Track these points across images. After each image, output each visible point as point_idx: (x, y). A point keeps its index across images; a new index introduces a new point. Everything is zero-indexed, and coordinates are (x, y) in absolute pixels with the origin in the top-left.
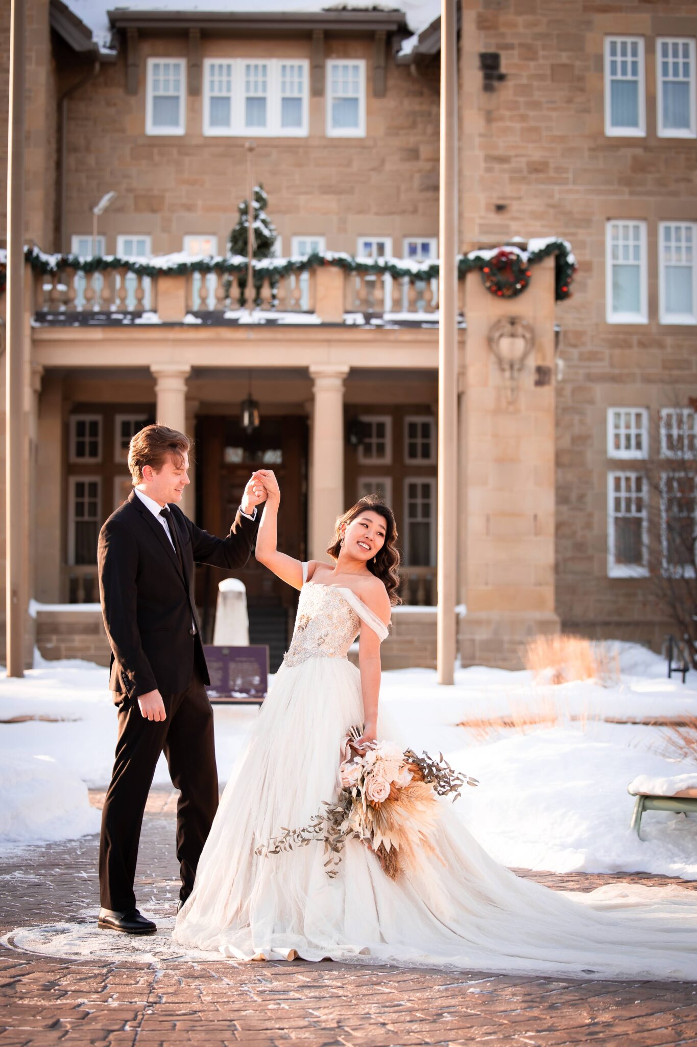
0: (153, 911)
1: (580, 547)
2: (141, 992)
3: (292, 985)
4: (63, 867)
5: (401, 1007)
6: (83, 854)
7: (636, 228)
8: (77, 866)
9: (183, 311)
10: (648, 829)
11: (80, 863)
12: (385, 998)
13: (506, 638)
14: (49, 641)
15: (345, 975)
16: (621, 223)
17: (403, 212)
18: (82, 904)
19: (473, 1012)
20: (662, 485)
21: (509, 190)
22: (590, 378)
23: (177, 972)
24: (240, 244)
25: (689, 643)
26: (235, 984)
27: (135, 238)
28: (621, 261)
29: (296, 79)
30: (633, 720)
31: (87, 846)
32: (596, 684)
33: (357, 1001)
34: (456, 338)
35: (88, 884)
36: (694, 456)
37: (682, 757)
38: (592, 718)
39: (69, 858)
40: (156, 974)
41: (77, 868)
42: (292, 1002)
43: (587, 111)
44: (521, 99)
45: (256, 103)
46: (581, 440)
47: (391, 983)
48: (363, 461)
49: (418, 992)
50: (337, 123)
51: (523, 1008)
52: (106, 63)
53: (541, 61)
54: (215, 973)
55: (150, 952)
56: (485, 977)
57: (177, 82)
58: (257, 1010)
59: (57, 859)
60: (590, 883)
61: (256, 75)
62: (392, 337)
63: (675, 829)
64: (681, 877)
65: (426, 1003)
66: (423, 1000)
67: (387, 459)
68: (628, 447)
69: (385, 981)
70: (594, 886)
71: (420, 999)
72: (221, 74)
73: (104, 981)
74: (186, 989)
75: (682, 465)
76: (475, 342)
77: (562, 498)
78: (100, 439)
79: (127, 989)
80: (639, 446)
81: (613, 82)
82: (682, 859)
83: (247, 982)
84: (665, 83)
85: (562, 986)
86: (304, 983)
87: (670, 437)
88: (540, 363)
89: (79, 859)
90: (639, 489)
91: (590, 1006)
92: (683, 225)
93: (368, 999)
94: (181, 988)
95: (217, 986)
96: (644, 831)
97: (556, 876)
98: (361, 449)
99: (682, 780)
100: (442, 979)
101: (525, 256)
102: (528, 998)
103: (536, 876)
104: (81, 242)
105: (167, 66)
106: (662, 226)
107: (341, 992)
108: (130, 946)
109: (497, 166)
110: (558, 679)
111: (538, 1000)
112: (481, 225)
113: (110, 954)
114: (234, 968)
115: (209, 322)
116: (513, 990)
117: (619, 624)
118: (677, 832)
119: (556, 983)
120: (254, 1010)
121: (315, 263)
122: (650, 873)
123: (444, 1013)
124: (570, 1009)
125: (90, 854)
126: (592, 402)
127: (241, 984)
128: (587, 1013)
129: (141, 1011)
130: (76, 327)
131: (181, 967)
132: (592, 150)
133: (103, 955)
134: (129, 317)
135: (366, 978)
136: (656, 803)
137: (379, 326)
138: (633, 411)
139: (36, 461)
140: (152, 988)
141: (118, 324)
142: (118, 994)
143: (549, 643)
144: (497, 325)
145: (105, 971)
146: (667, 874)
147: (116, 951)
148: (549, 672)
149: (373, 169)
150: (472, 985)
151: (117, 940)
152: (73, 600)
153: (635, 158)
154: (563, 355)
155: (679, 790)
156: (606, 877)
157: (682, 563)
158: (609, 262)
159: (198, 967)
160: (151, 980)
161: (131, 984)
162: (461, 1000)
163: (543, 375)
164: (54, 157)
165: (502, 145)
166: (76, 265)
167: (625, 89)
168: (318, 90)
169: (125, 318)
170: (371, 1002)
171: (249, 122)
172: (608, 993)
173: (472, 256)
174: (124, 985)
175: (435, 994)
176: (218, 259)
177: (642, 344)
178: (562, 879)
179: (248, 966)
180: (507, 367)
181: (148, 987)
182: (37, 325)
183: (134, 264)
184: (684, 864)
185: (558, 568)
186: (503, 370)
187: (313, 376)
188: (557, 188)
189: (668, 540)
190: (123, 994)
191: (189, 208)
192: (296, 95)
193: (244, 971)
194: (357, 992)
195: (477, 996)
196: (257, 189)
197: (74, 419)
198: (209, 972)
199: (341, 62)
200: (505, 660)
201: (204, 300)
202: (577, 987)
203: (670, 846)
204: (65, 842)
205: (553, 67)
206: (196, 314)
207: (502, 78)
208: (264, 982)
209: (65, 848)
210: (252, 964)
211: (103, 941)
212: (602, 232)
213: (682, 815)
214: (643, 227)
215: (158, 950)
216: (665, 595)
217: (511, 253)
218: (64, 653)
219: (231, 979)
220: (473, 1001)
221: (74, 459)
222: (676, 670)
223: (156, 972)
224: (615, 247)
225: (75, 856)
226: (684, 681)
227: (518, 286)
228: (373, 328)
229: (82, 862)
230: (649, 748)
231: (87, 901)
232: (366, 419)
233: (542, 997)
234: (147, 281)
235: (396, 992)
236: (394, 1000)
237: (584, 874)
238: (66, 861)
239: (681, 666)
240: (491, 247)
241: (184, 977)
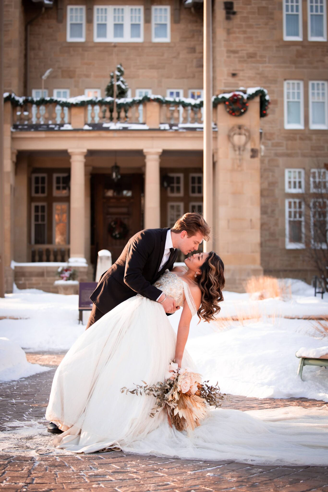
0: (43, 423)
1: (272, 234)
2: (23, 476)
3: (109, 471)
4: (4, 397)
5: (167, 486)
6: (17, 389)
7: (298, 84)
8: (11, 396)
9: (83, 123)
10: (306, 375)
11: (14, 394)
12: (160, 480)
13: (237, 277)
14: (21, 280)
15: (139, 464)
16: (291, 82)
17: (188, 78)
18: (7, 419)
19: (208, 489)
20: (311, 205)
21: (238, 66)
22: (277, 155)
23: (46, 463)
24: (111, 92)
25: (324, 279)
26: (77, 471)
27: (62, 91)
28: (291, 100)
29: (137, 15)
30: (298, 317)
31: (20, 384)
32: (280, 299)
33: (144, 482)
34: (212, 135)
35: (14, 406)
36: (327, 191)
37: (323, 337)
38: (278, 316)
39: (9, 391)
40: (34, 464)
41: (11, 397)
42: (106, 483)
43: (275, 29)
44: (244, 23)
45: (119, 27)
46: (273, 184)
47: (164, 469)
48: (170, 195)
49: (178, 476)
50: (157, 36)
51: (237, 486)
52: (48, 8)
53: (253, 5)
54: (68, 463)
55: (35, 449)
56: (217, 465)
57: (81, 17)
58: (85, 489)
59: (2, 392)
60: (276, 404)
61: (119, 13)
62: (182, 135)
63: (320, 375)
64: (323, 400)
65: (182, 483)
66: (181, 481)
67: (181, 194)
68: (295, 187)
69: (161, 468)
70: (278, 406)
71: (179, 480)
72: (102, 13)
73: (4, 468)
74: (49, 474)
75: (321, 196)
76: (222, 138)
77: (264, 211)
78: (46, 185)
79: (16, 474)
80: (300, 187)
81: (287, 15)
82: (324, 390)
83: (84, 469)
84: (312, 15)
85: (259, 471)
86: (116, 469)
87: (314, 182)
88: (253, 147)
89: (14, 392)
90: (300, 207)
91: (275, 485)
92: (320, 82)
93: (150, 481)
94: (46, 474)
95: (66, 472)
96: (304, 376)
97: (259, 400)
98: (169, 189)
99: (323, 350)
100: (193, 467)
101: (245, 96)
102: (240, 479)
103: (248, 400)
104: (37, 92)
105: (76, 9)
106: (310, 83)
107: (135, 476)
108: (25, 445)
109: (232, 55)
110: (262, 297)
111: (245, 480)
112: (225, 83)
113: (13, 450)
114: (79, 460)
115: (96, 129)
116: (232, 474)
117: (291, 271)
118: (321, 377)
119: (256, 469)
120: (84, 488)
121: (146, 100)
122: (307, 398)
123: (192, 490)
124: (263, 486)
125: (21, 389)
126: (278, 166)
127: (80, 471)
128: (274, 490)
129: (20, 489)
130: (32, 131)
131: (49, 459)
132: (277, 47)
133: (9, 451)
134: (58, 126)
135: (150, 466)
136: (310, 362)
137: (176, 130)
138: (297, 170)
139: (14, 195)
140: (30, 474)
141: (52, 130)
142: (10, 478)
143: (258, 280)
144: (232, 129)
145: (6, 462)
146: (316, 399)
147: (17, 449)
148: (258, 294)
149: (174, 57)
150: (209, 470)
151: (19, 442)
152: (33, 261)
153: (297, 51)
154: (264, 144)
155: (322, 355)
156: (284, 400)
157: (321, 242)
158: (286, 100)
159: (58, 460)
160: (30, 468)
161: (19, 471)
162: (202, 481)
163: (254, 153)
164: (23, 52)
165: (235, 45)
166: (32, 102)
167: (292, 19)
168: (148, 20)
169: (56, 127)
170: (151, 482)
171: (116, 36)
172: (285, 475)
173: (220, 96)
174: (15, 471)
175: (188, 477)
176: (100, 99)
177: (301, 139)
178: (262, 402)
179: (86, 458)
180: (237, 149)
181: (28, 473)
182: (14, 130)
183: (60, 101)
184: (325, 393)
185: (262, 245)
186: (235, 150)
187: (145, 154)
188: (261, 65)
189: (314, 231)
190: (13, 478)
191: (87, 76)
192: (137, 22)
193: (83, 462)
194: (144, 476)
195: (211, 478)
196: (119, 66)
197: (34, 176)
198: (64, 463)
199: (159, 7)
200: (237, 288)
201: (93, 118)
202: (268, 471)
203: (318, 384)
204: (10, 382)
205: (259, 8)
206: (89, 125)
207: (234, 13)
208: (93, 469)
209: (9, 385)
210: (89, 457)
211: (11, 443)
212: (282, 86)
213: (323, 368)
214: (302, 84)
215: (40, 448)
216: (313, 257)
217: (239, 95)
218: (27, 286)
219: (75, 468)
220: (209, 482)
221: (34, 194)
222: (319, 293)
223: (35, 462)
224: (288, 93)
225: (12, 390)
226: (322, 298)
227: (242, 111)
228: (174, 131)
229: (15, 393)
230: (306, 332)
231: (9, 417)
232: (171, 175)
233: (248, 479)
234: (66, 109)
235: (166, 476)
236: (164, 481)
237: (273, 399)
238: (7, 393)
239: (321, 290)
240: (229, 92)
241: (49, 466)
